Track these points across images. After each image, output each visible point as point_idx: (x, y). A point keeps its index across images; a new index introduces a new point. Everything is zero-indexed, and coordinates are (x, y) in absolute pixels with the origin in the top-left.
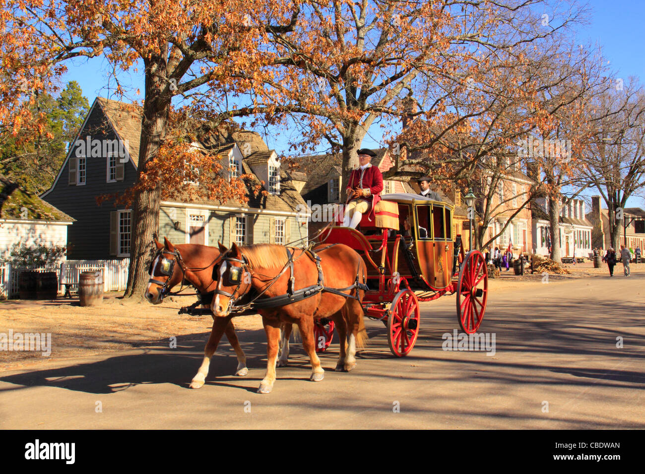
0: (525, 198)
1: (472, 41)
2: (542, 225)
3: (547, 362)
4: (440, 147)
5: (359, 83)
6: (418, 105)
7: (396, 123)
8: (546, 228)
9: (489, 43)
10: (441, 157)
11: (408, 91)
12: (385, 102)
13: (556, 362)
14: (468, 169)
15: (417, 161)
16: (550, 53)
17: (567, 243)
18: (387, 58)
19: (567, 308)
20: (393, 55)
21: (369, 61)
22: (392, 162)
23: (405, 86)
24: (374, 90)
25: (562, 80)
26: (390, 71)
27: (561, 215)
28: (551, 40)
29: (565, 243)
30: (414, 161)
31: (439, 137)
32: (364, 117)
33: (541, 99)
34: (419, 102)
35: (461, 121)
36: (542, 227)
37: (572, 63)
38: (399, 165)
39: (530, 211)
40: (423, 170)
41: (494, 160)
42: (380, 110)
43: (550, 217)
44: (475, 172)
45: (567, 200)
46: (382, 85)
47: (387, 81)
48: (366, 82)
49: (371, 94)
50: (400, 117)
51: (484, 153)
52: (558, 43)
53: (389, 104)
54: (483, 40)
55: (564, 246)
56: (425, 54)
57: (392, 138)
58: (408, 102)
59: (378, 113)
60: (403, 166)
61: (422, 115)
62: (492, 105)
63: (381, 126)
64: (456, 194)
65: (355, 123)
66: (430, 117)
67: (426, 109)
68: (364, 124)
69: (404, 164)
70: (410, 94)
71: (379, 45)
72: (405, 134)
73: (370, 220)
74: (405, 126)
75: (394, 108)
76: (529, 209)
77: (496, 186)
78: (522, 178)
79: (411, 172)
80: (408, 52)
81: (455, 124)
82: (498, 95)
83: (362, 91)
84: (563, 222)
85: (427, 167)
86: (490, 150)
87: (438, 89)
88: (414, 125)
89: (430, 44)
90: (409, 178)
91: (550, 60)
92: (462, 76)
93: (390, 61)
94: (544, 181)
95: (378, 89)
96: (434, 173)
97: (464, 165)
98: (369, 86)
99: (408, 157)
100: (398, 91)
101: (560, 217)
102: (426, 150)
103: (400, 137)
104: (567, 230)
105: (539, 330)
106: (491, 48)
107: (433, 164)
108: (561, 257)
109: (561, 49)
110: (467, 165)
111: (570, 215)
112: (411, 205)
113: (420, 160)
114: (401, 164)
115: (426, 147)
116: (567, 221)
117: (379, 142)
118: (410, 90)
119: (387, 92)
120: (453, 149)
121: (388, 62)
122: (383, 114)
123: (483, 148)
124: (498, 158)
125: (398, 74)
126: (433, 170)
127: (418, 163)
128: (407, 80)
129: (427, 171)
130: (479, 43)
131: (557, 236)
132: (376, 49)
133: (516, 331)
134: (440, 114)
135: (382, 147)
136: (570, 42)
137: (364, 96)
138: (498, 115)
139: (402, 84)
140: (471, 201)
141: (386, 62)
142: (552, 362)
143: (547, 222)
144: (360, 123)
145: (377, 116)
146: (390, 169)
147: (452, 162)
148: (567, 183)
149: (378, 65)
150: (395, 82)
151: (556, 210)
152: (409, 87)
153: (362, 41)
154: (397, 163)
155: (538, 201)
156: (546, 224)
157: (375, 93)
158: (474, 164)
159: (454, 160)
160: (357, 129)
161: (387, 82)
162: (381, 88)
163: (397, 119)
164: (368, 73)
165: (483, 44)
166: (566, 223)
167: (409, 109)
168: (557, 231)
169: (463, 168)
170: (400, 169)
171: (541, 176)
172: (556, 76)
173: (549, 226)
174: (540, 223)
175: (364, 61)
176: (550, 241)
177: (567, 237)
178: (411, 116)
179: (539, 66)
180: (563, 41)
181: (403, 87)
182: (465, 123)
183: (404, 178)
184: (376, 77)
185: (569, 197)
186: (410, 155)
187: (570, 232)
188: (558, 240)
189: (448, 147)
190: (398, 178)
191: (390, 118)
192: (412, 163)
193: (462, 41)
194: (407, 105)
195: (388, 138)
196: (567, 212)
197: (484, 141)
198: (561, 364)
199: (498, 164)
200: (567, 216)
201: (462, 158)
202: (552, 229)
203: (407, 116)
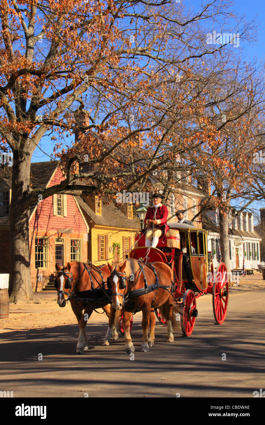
0: (196, 211)
1: (142, 55)
2: (212, 237)
3: (216, 382)
4: (111, 161)
5: (29, 94)
6: (90, 118)
7: (67, 136)
8: (217, 241)
9: (159, 58)
10: (112, 170)
11: (80, 104)
12: (56, 115)
13: (224, 381)
14: (139, 183)
15: (89, 175)
16: (218, 69)
17: (237, 255)
18: (58, 70)
19: (236, 323)
20: (64, 68)
21: (39, 73)
22: (64, 176)
23: (76, 98)
24: (44, 102)
25: (229, 96)
26: (60, 84)
27: (231, 228)
28: (219, 56)
29: (235, 255)
30: (86, 175)
31: (111, 151)
32: (34, 130)
33: (210, 114)
34: (90, 115)
35: (133, 135)
36: (212, 240)
37: (239, 79)
38: (71, 179)
39: (201, 224)
40: (95, 183)
41: (165, 174)
42: (51, 123)
43: (221, 230)
44: (145, 186)
45: (236, 213)
46: (53, 98)
47: (57, 93)
48: (36, 94)
49: (41, 106)
50: (72, 130)
51: (155, 167)
52: (226, 59)
53: (60, 117)
54: (154, 55)
55: (234, 258)
56: (95, 67)
57: (63, 151)
58: (80, 115)
59: (49, 126)
60: (74, 179)
61: (93, 129)
62: (161, 120)
63: (52, 139)
64: (129, 207)
65: (25, 136)
66: (102, 131)
67: (98, 123)
68: (34, 137)
69: (75, 177)
70: (82, 107)
71: (49, 55)
72: (77, 147)
73: (164, 243)
74: (77, 139)
75: (65, 121)
76: (200, 222)
77: (167, 199)
78: (192, 191)
79: (83, 186)
80: (78, 65)
81: (126, 138)
82: (167, 111)
83: (32, 103)
84: (233, 234)
85: (99, 181)
86: (160, 164)
87: (108, 104)
88: (85, 138)
89: (100, 59)
90: (81, 192)
91: (219, 76)
92: (133, 90)
93: (60, 74)
94: (213, 194)
95: (48, 102)
96: (105, 187)
97: (135, 178)
98: (39, 98)
99: (80, 171)
100: (69, 104)
101: (229, 229)
102: (98, 164)
103: (72, 150)
104: (236, 242)
105: (207, 347)
106: (161, 62)
107: (105, 178)
108: (231, 269)
109: (229, 65)
110: (139, 179)
111: (239, 227)
112: (187, 232)
113: (91, 174)
114: (73, 177)
115: (98, 161)
116: (237, 233)
117: (50, 155)
118: (81, 103)
119: (57, 104)
120: (124, 163)
121: (58, 74)
122: (55, 127)
123: (154, 162)
124: (168, 172)
125: (69, 87)
126: (105, 184)
127: (90, 177)
128: (78, 93)
129: (99, 186)
130: (150, 57)
131: (227, 249)
132: (46, 60)
133: (185, 348)
134: (112, 127)
135: (53, 160)
136: (237, 58)
137: (34, 108)
138: (168, 130)
139: (73, 97)
140: (143, 215)
141: (57, 75)
142: (220, 382)
143: (218, 234)
144: (31, 136)
145: (48, 129)
146: (62, 182)
147: (124, 175)
148: (235, 197)
149: (47, 77)
150: (65, 95)
151: (225, 223)
152: (80, 100)
153: (32, 51)
154: (68, 176)
155: (208, 214)
156: (217, 236)
157: (45, 106)
158: (145, 178)
159: (126, 174)
160: (28, 141)
161: (57, 95)
162: (52, 101)
163: (68, 133)
164: (39, 84)
165: (154, 59)
166: (235, 235)
167: (80, 123)
168: (227, 244)
169: (135, 182)
170: (72, 182)
171: (211, 189)
172: (224, 92)
173: (219, 238)
174: (210, 235)
175: (33, 72)
176: (220, 254)
177: (237, 249)
178: (83, 129)
179: (206, 82)
180: (230, 58)
181: (74, 100)
182: (137, 137)
183: (76, 192)
184: (46, 89)
185: (237, 209)
186: (82, 168)
187: (240, 244)
188: (228, 253)
189: (119, 161)
190: (69, 192)
191: (61, 131)
192: (83, 177)
193: (132, 55)
194: (78, 118)
195: (59, 151)
196: (236, 225)
197: (155, 155)
198: (230, 383)
199: (169, 178)
200: (236, 229)
201: (134, 171)
202: (221, 241)
203: (79, 130)
